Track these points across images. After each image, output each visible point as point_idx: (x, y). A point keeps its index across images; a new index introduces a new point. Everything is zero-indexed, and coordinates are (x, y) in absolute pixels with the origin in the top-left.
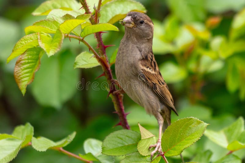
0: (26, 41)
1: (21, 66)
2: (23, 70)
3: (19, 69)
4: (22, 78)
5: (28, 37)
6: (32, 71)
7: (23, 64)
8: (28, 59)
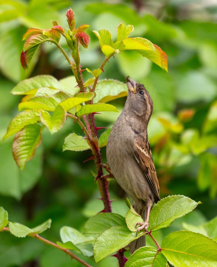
0: (22, 119)
1: (19, 143)
2: (21, 147)
3: (18, 145)
4: (20, 155)
5: (24, 114)
6: (31, 148)
7: (21, 141)
8: (27, 136)
